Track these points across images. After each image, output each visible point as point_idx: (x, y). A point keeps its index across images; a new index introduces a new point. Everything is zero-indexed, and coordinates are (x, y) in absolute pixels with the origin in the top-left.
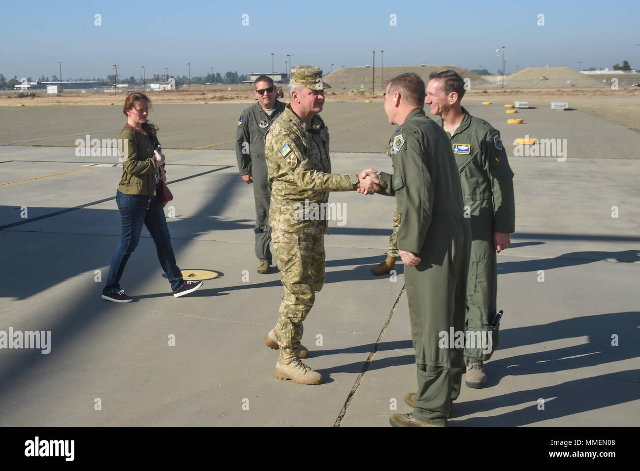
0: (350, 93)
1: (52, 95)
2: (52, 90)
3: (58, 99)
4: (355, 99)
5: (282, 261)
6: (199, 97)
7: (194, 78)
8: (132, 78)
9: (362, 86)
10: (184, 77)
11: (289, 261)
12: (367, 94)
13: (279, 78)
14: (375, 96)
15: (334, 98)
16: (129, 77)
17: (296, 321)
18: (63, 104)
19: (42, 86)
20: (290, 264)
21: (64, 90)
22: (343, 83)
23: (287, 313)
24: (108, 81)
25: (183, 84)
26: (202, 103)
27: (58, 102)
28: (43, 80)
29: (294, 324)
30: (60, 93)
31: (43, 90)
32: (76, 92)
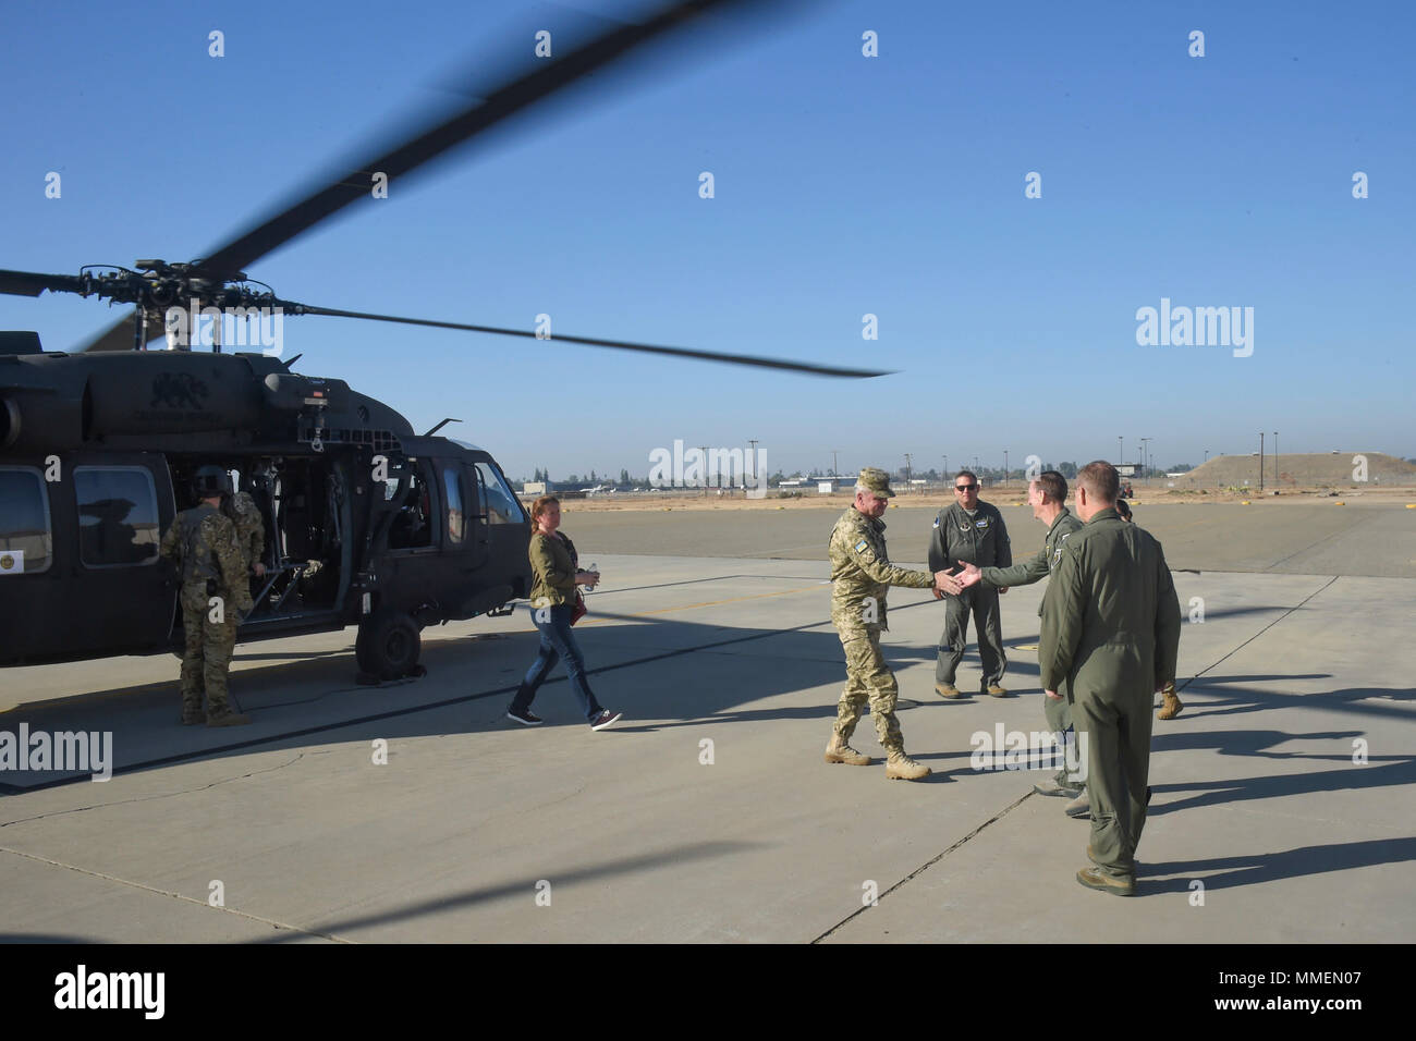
0: (1227, 491)
1: (823, 495)
2: (825, 488)
3: (830, 500)
4: (1232, 500)
5: (855, 657)
6: (1016, 496)
7: (1016, 471)
8: (932, 471)
9: (1246, 482)
10: (1002, 470)
11: (863, 656)
12: (1251, 493)
13: (1131, 471)
14: (1262, 495)
15: (1203, 499)
16: (928, 471)
17: (887, 712)
18: (834, 506)
19: (813, 482)
20: (864, 659)
21: (842, 488)
22: (1220, 477)
23: (877, 707)
24: (901, 476)
25: (1001, 479)
26: (1016, 504)
27: (829, 504)
28: (816, 475)
29: (886, 715)
30: (834, 494)
31: (812, 489)
32: (847, 491)
